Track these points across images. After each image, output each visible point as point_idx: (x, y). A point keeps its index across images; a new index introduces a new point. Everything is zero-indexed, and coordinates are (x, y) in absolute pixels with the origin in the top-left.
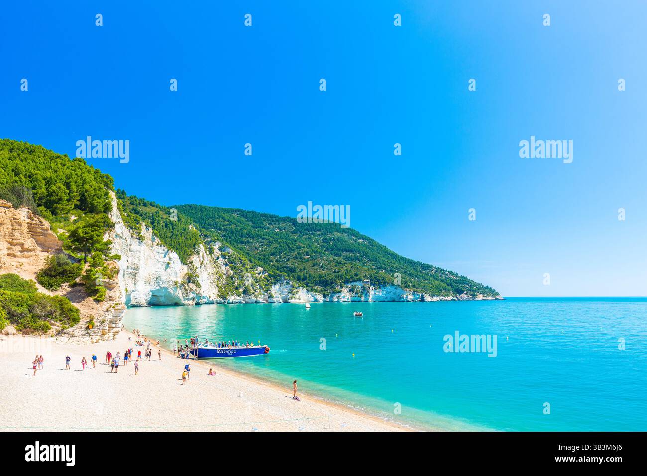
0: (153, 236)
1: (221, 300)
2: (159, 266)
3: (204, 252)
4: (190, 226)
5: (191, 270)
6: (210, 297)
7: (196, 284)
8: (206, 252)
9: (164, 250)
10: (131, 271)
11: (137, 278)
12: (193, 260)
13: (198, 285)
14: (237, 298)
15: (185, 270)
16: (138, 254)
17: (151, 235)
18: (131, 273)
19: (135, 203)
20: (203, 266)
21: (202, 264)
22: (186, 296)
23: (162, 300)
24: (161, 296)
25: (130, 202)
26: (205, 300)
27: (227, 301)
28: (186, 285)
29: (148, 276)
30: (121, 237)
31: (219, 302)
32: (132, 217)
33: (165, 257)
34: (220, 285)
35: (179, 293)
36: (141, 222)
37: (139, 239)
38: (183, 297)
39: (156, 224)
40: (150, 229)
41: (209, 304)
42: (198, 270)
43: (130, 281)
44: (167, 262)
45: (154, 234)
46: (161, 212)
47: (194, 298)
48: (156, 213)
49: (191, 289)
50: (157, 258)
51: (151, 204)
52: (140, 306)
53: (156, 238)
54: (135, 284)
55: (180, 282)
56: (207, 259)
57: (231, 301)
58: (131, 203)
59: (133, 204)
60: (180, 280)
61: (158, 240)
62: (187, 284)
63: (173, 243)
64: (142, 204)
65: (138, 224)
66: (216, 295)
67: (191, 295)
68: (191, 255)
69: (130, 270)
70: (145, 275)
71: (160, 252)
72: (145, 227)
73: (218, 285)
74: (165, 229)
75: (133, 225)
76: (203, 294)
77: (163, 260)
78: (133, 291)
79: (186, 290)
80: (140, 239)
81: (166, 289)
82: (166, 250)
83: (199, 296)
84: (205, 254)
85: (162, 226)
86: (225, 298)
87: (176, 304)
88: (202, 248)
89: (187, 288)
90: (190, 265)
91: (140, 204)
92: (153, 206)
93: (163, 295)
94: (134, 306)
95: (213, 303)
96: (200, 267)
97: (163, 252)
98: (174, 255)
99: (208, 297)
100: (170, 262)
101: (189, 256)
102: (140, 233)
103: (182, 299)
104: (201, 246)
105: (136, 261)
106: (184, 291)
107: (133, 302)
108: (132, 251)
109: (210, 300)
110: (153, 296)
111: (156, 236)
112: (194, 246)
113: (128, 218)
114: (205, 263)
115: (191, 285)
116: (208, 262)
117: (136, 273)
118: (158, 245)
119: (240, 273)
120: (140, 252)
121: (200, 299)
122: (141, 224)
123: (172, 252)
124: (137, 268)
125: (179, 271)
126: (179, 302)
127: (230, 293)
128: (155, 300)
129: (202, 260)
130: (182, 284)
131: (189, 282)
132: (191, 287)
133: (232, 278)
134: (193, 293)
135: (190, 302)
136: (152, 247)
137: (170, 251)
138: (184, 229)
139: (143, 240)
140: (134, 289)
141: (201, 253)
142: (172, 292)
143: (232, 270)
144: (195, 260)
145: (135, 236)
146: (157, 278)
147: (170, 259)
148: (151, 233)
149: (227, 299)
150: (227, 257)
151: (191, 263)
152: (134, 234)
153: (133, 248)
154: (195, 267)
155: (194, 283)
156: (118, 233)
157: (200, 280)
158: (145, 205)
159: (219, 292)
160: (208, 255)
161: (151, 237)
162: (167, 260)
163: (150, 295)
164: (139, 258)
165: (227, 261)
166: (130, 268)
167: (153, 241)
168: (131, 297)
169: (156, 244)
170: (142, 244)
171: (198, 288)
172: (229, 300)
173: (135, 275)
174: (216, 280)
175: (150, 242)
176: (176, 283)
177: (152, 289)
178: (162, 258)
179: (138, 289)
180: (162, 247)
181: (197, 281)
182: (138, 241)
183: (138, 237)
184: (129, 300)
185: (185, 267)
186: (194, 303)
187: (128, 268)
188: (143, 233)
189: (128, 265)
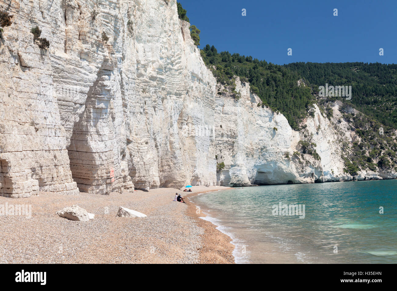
0: (252, 93)
1: (349, 175)
2: (263, 132)
3: (320, 113)
4: (299, 82)
5: (305, 136)
6: (333, 173)
7: (314, 155)
8: (322, 114)
9: (267, 112)
10: (227, 139)
11: (235, 148)
12: (306, 123)
13: (317, 157)
14: (371, 172)
15: (297, 137)
16: (234, 117)
17: (249, 92)
18: (226, 142)
19: (227, 60)
20: (320, 132)
21: (319, 128)
22: (302, 172)
23: (271, 178)
24: (270, 173)
25: (221, 59)
26: (328, 177)
27: (356, 177)
28: (300, 157)
29: (249, 146)
30: (200, 80)
31: (346, 178)
32: (222, 71)
33: (270, 121)
34: (346, 156)
35: (292, 168)
36: (235, 76)
37: (233, 96)
38: (299, 172)
39: (254, 81)
40: (247, 84)
41: (333, 181)
42: (315, 137)
43: (227, 153)
44: (273, 127)
45: (253, 91)
46: (260, 68)
47: (312, 174)
48: (254, 68)
49: (308, 162)
50: (260, 122)
51: (247, 60)
52: (243, 186)
54: (233, 156)
55: (292, 153)
56: (325, 122)
57: (363, 177)
58: (223, 61)
59: (226, 61)
60: (292, 150)
61: (259, 98)
62: (302, 156)
63: (278, 103)
64: (236, 61)
65: (231, 78)
66: (342, 171)
67: (309, 170)
68: (303, 118)
69: (225, 139)
70: (246, 145)
71: (262, 114)
72: (240, 82)
73: (342, 157)
74: (267, 87)
75: (224, 80)
76: (324, 170)
77: (268, 124)
78: (232, 166)
79: (300, 162)
80: (235, 96)
81: (275, 163)
82: (270, 111)
83: (319, 170)
84: (321, 117)
85: (263, 83)
86: (354, 173)
87: (290, 182)
88: (317, 110)
89: (302, 160)
90: (303, 130)
91: (233, 61)
92: (250, 61)
93: (272, 171)
94: (235, 185)
95: (338, 181)
96: (317, 133)
97: (267, 114)
98: (281, 118)
99: (331, 172)
100: (276, 127)
101: (301, 118)
102: (233, 89)
103: (297, 175)
104: (315, 105)
105: (233, 126)
106: (298, 165)
107: (234, 181)
108: (226, 114)
109: (335, 176)
110: (260, 172)
111: (256, 93)
112: (306, 106)
113: (217, 71)
114: (322, 127)
115: (307, 157)
116: (327, 127)
117: (233, 142)
118: (258, 106)
119: (371, 139)
120: (236, 115)
121: (321, 175)
122: (235, 79)
123: (278, 114)
124: (234, 136)
126: (293, 180)
127: (360, 167)
128: (262, 178)
129: (318, 124)
130: (295, 156)
131: (304, 152)
132: (307, 159)
133: (361, 147)
134: (310, 167)
135: (308, 180)
136: (252, 109)
137: (275, 113)
138: (292, 85)
139: (238, 98)
140: (232, 163)
141: (315, 114)
142: (284, 167)
143: (360, 136)
144: (310, 123)
145: (228, 93)
146: (262, 149)
147: (276, 123)
148: (249, 90)
149: (357, 174)
150: (351, 120)
151: (304, 127)
152: (227, 91)
153: (226, 108)
154: (310, 132)
155: (310, 153)
156: (196, 72)
157: (318, 150)
158: (240, 61)
159: (346, 165)
160: (325, 118)
161: (249, 95)
162: (273, 125)
163: (255, 172)
164: (235, 122)
165: (351, 124)
166: (225, 135)
167: (253, 101)
168: (230, 173)
169: (256, 104)
170: (238, 104)
171: (316, 161)
172: (360, 176)
173: (232, 145)
174: (340, 150)
175: (248, 102)
176: (287, 155)
177: (257, 164)
178: (266, 122)
179: (238, 163)
180: (265, 108)
181: (315, 151)
182: (233, 100)
183: (232, 94)
184: (228, 178)
185: (297, 133)
186: (313, 180)
187: (222, 135)
188: (237, 89)
189: (222, 131)
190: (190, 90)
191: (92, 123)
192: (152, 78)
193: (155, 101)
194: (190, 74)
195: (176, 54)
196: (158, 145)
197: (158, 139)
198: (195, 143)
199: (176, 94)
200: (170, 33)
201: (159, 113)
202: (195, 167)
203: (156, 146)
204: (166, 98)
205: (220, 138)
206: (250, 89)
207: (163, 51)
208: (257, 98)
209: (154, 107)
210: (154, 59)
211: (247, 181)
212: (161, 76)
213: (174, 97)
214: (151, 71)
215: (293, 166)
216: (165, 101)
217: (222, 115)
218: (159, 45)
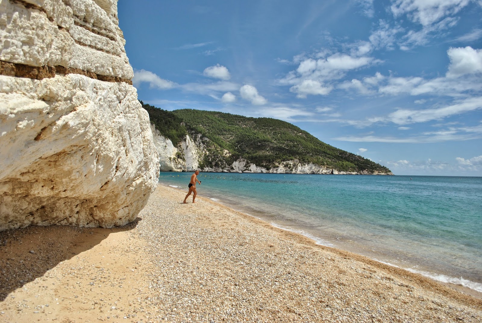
2: (160, 147)
3: (189, 140)
4: (181, 123)
5: (180, 150)
6: (193, 168)
7: (183, 159)
12: (181, 144)
13: (184, 160)
14: (210, 169)
17: (155, 129)
21: (187, 147)
22: (176, 166)
26: (189, 170)
27: (203, 170)
28: (176, 160)
33: (164, 142)
34: (200, 161)
35: (172, 165)
40: (154, 125)
42: (185, 151)
44: (165, 145)
46: (164, 114)
47: (181, 168)
49: (179, 162)
50: (159, 143)
55: (173, 158)
56: (192, 144)
57: (206, 170)
60: (173, 156)
62: (177, 159)
66: (197, 167)
67: (179, 166)
68: (180, 141)
71: (160, 139)
73: (198, 160)
76: (188, 166)
77: (162, 144)
79: (176, 162)
82: (164, 138)
83: (184, 166)
84: (190, 141)
86: (202, 168)
88: (188, 138)
89: (177, 161)
90: (179, 148)
96: (187, 149)
97: (162, 139)
98: (169, 141)
99: (191, 167)
103: (174, 168)
104: (187, 136)
111: (158, 129)
112: (182, 136)
114: (189, 147)
115: (179, 160)
116: (192, 146)
118: (159, 135)
119: (213, 153)
121: (185, 168)
123: (168, 139)
125: (172, 151)
126: (172, 170)
127: (206, 166)
129: (188, 144)
130: (174, 159)
131: (178, 158)
132: (179, 161)
133: (208, 156)
134: (180, 164)
135: (179, 170)
136: (155, 136)
137: (166, 139)
138: (177, 125)
141: (187, 140)
142: (168, 164)
143: (208, 151)
144: (183, 144)
147: (167, 143)
149: (204, 169)
150: (205, 143)
151: (180, 146)
154: (182, 148)
155: (181, 158)
159: (199, 165)
160: (192, 142)
162: (164, 144)
165: (205, 145)
167: (156, 132)
169: (158, 134)
171: (183, 162)
172: (205, 170)
174: (197, 157)
175: (154, 133)
176: (170, 158)
178: (161, 143)
180: (162, 136)
181: (184, 157)
185: (176, 149)
186: (181, 171)
208: (158, 131)
215: (173, 163)
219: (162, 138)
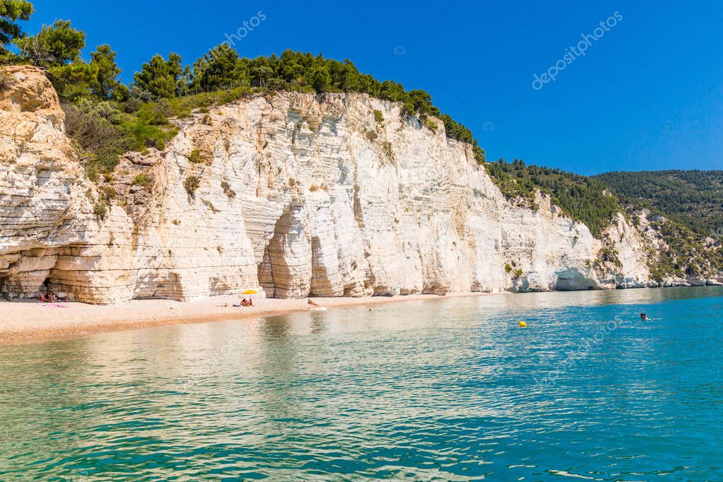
0: (552, 204)
1: (655, 282)
2: (564, 241)
3: (625, 222)
4: (604, 192)
5: (607, 244)
6: (637, 279)
7: (616, 262)
8: (627, 223)
10: (526, 248)
11: (534, 256)
12: (609, 232)
13: (618, 264)
14: (678, 279)
15: (599, 245)
16: (532, 227)
17: (549, 203)
18: (525, 251)
20: (624, 239)
21: (622, 236)
22: (603, 278)
23: (572, 283)
24: (571, 279)
25: (528, 172)
26: (631, 284)
27: (662, 284)
28: (601, 264)
29: (550, 254)
30: (483, 196)
31: (652, 285)
33: (570, 230)
34: (651, 263)
35: (593, 275)
36: (535, 189)
37: (532, 208)
38: (599, 279)
39: (558, 192)
40: (548, 196)
41: (638, 287)
42: (617, 246)
43: (525, 260)
44: (573, 236)
45: (553, 202)
46: (566, 180)
47: (614, 281)
48: (560, 180)
49: (608, 269)
50: (560, 231)
51: (554, 172)
52: (541, 291)
53: (557, 208)
54: (532, 264)
55: (593, 260)
56: (630, 231)
57: (669, 283)
59: (532, 174)
60: (593, 258)
61: (560, 209)
62: (603, 263)
63: (580, 213)
64: (543, 173)
65: (531, 190)
66: (647, 277)
67: (609, 277)
68: (606, 226)
69: (524, 247)
70: (547, 253)
71: (563, 224)
72: (540, 194)
73: (648, 264)
74: (571, 198)
75: (523, 193)
76: (626, 277)
77: (568, 233)
78: (530, 273)
79: (601, 270)
80: (534, 208)
81: (575, 270)
82: (571, 221)
83: (620, 277)
84: (626, 226)
85: (567, 194)
86: (659, 280)
87: (591, 288)
88: (621, 217)
89: (603, 267)
90: (605, 239)
91: (540, 173)
92: (557, 173)
93: (572, 277)
94: (533, 291)
95: (643, 287)
96: (621, 241)
97: (568, 224)
98: (582, 227)
99: (635, 279)
100: (577, 236)
101: (603, 227)
102: (532, 201)
103: (598, 281)
104: (620, 214)
105: (531, 236)
106: (599, 272)
107: (532, 286)
108: (525, 224)
109: (639, 282)
110: (560, 279)
111: (557, 205)
112: (610, 215)
114: (627, 235)
115: (608, 264)
116: (632, 236)
117: (532, 251)
118: (559, 216)
119: (679, 246)
120: (534, 225)
121: (623, 281)
122: (535, 192)
123: (579, 223)
124: (532, 245)
125: (589, 246)
126: (592, 286)
127: (667, 274)
128: (563, 284)
129: (622, 231)
130: (596, 263)
131: (606, 260)
132: (608, 266)
133: (668, 254)
134: (611, 273)
135: (609, 286)
136: (552, 219)
137: (576, 223)
138: (596, 195)
139: (537, 209)
140: (530, 270)
141: (620, 224)
142: (584, 274)
143: (667, 243)
144: (613, 232)
145: (526, 205)
146: (562, 257)
147: (577, 231)
148: (549, 201)
149: (663, 281)
150: (659, 228)
151: (607, 235)
152: (525, 203)
153: (525, 219)
154: (612, 240)
155: (612, 260)
157: (620, 257)
158: (547, 173)
159: (651, 272)
160: (631, 226)
161: (549, 206)
162: (573, 233)
163: (556, 278)
164: (534, 232)
165: (659, 232)
166: (524, 244)
167: (553, 211)
168: (528, 279)
169: (557, 215)
170: (537, 215)
171: (618, 268)
172: (666, 282)
173: (530, 253)
174: (645, 258)
175: (549, 213)
176: (588, 262)
177: (557, 271)
178: (566, 231)
179: (536, 270)
180: (566, 217)
181: (617, 258)
182: (531, 211)
183: (530, 206)
184: (526, 284)
185: (599, 242)
186: (615, 286)
187: (521, 244)
188: (536, 202)
189: (521, 241)
190: (472, 206)
191: (287, 245)
192: (417, 199)
193: (419, 218)
194: (471, 191)
195: (443, 176)
196: (422, 255)
197: (422, 251)
198: (476, 253)
199: (443, 211)
200: (437, 159)
201: (424, 228)
202: (476, 274)
203: (420, 257)
204: (433, 215)
205: (519, 247)
206: (551, 201)
207: (429, 174)
209: (419, 224)
210: (421, 181)
211: (546, 286)
212: (427, 197)
213: (442, 214)
214: (416, 192)
215: (594, 272)
216: (431, 217)
217: (520, 225)
218: (425, 170)
219: (567, 221)
